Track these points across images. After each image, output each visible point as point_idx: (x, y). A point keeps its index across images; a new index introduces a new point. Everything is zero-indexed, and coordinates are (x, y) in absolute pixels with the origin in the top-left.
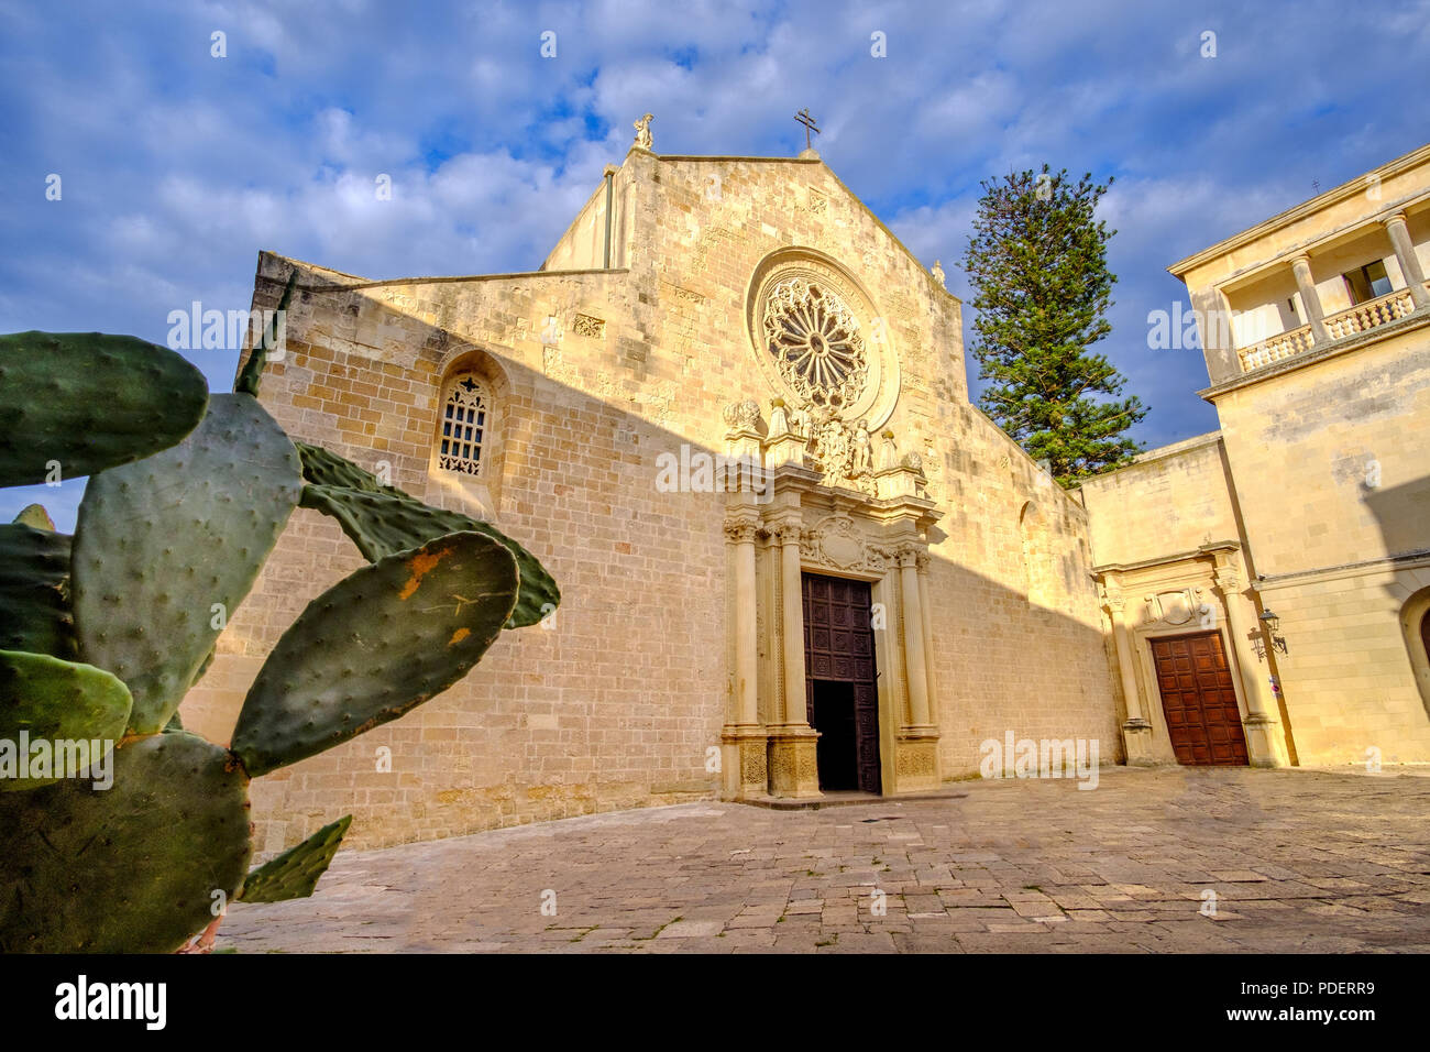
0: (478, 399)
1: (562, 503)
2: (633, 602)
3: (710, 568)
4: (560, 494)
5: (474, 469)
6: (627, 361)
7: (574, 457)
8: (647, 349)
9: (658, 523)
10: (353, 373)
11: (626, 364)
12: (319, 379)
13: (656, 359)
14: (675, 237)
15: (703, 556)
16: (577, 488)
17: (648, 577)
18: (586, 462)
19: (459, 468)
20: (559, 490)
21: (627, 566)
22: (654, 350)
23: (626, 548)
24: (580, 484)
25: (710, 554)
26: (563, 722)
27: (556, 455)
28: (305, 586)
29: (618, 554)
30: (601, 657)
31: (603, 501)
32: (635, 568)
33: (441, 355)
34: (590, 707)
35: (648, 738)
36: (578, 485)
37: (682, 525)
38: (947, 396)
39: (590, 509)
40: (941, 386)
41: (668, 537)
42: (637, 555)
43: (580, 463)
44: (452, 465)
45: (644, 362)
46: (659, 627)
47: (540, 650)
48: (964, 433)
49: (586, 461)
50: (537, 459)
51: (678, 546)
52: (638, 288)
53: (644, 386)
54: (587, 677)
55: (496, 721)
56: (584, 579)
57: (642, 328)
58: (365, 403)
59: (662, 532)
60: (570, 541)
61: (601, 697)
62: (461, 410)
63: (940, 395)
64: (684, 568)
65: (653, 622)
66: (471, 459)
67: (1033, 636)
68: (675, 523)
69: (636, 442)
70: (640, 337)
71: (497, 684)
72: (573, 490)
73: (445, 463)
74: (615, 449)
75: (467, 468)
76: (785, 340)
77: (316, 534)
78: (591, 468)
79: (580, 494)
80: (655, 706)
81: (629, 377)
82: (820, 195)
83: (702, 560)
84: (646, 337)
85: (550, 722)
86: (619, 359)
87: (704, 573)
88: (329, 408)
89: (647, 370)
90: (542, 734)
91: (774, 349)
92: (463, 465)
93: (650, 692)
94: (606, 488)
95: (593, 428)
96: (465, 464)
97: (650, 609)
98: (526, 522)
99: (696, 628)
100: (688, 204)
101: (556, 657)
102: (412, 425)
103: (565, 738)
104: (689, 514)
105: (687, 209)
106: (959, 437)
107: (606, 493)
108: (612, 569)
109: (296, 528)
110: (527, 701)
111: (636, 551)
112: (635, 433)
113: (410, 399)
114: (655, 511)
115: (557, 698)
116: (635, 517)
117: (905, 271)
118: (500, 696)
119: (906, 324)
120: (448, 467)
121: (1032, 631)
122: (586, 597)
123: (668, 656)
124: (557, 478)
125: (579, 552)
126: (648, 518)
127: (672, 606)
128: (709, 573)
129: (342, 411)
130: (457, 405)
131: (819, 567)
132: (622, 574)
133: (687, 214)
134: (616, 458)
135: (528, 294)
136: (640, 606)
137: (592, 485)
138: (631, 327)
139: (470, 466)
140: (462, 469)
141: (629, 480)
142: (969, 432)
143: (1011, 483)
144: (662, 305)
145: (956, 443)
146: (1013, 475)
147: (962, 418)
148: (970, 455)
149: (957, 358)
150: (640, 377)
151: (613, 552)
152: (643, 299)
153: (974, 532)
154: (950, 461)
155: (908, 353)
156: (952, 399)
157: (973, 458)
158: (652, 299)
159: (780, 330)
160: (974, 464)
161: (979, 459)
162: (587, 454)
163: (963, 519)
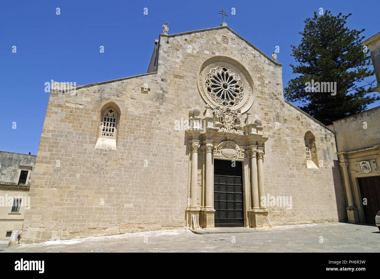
0: (113, 115)
1: (136, 143)
3: (183, 160)
4: (135, 140)
5: (112, 135)
6: (157, 99)
7: (140, 130)
8: (163, 95)
9: (166, 147)
10: (76, 112)
11: (156, 101)
12: (67, 114)
13: (166, 98)
14: (174, 59)
17: (162, 163)
19: (108, 135)
20: (135, 139)
21: (156, 160)
22: (166, 95)
23: (156, 155)
26: (135, 206)
27: (134, 129)
28: (63, 170)
29: (153, 157)
30: (147, 187)
31: (148, 142)
32: (158, 161)
33: (100, 104)
34: (143, 202)
35: (161, 210)
36: (141, 137)
37: (174, 147)
38: (275, 98)
39: (144, 144)
40: (272, 95)
41: (169, 151)
42: (159, 157)
44: (106, 134)
45: (163, 99)
46: (166, 178)
47: (128, 185)
48: (281, 109)
49: (143, 130)
50: (128, 131)
51: (172, 153)
52: (161, 77)
53: (162, 107)
54: (142, 193)
55: (115, 205)
57: (162, 89)
58: (79, 120)
59: (167, 150)
60: (138, 154)
61: (146, 198)
62: (108, 119)
63: (272, 98)
64: (174, 160)
65: (164, 177)
66: (111, 132)
67: (308, 178)
68: (172, 147)
69: (159, 124)
70: (161, 92)
71: (115, 195)
72: (139, 139)
73: (104, 134)
74: (152, 126)
75: (110, 135)
76: (213, 86)
77: (65, 156)
78: (145, 132)
79: (141, 140)
80: (164, 201)
81: (158, 104)
82: (226, 38)
83: (181, 157)
84: (163, 92)
85: (131, 205)
86: (154, 99)
87: (181, 161)
88: (69, 122)
89: (163, 102)
90: (128, 209)
91: (209, 90)
92: (109, 134)
93: (162, 197)
94: (149, 138)
95: (146, 120)
96: (109, 133)
97: (163, 173)
98: (125, 149)
99: (178, 178)
100: (178, 49)
102: (92, 125)
103: (135, 210)
104: (176, 144)
105: (178, 50)
106: (278, 111)
107: (149, 140)
108: (151, 161)
109: (60, 155)
110: (124, 200)
111: (159, 155)
112: (159, 121)
113: (91, 118)
114: (165, 144)
115: (133, 199)
116: (158, 146)
117: (259, 58)
118: (116, 198)
119: (259, 76)
120: (104, 135)
121: (308, 176)
122: (142, 170)
123: (168, 186)
124: (134, 136)
125: (140, 157)
126: (163, 146)
127: (170, 172)
129: (73, 123)
130: (107, 117)
131: (221, 158)
132: (154, 162)
133: (178, 52)
134: (153, 129)
135: (126, 84)
137: (145, 138)
138: (159, 89)
139: (111, 134)
140: (109, 135)
141: (157, 135)
142: (283, 109)
143: (301, 125)
144: (169, 81)
145: (278, 113)
146: (302, 122)
147: (281, 104)
148: (283, 117)
149: (280, 84)
150: (161, 104)
151: (151, 156)
152: (162, 80)
153: (283, 143)
154: (275, 120)
155: (259, 85)
156: (277, 99)
157: (285, 118)
158: (165, 80)
159: (211, 83)
160: (285, 120)
161: (287, 118)
162: (144, 128)
163: (280, 139)
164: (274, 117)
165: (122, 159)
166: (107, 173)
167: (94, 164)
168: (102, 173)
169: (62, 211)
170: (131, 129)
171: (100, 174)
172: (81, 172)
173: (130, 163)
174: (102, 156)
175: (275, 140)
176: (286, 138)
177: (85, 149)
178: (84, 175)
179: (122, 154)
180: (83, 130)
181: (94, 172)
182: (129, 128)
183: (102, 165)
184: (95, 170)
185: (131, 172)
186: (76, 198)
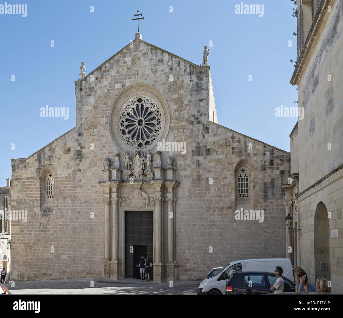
1: (65, 203)
2: (81, 226)
3: (100, 214)
6: (77, 157)
7: (67, 190)
8: (81, 151)
9: (86, 204)
10: (27, 182)
11: (77, 158)
12: (22, 185)
13: (84, 153)
14: (87, 108)
15: (98, 211)
16: (67, 198)
17: (84, 220)
18: (69, 191)
20: (64, 200)
21: (79, 217)
22: (84, 151)
23: (79, 212)
24: (68, 197)
25: (100, 210)
26: (68, 257)
30: (75, 241)
31: (73, 200)
32: (81, 217)
33: (40, 171)
34: (73, 254)
35: (86, 261)
37: (93, 203)
38: (196, 122)
39: (71, 203)
40: (193, 118)
41: (89, 207)
42: (82, 214)
43: (68, 191)
44: (49, 197)
45: (81, 156)
46: (87, 232)
47: (62, 240)
48: (204, 136)
50: (59, 192)
52: (78, 132)
53: (81, 163)
56: (70, 222)
57: (80, 145)
59: (87, 206)
62: (50, 183)
63: (192, 123)
65: (86, 232)
68: (91, 203)
69: (80, 181)
70: (79, 148)
74: (75, 185)
76: (128, 127)
79: (68, 200)
81: (78, 162)
84: (81, 148)
85: (65, 257)
86: (75, 157)
87: (99, 216)
89: (82, 158)
90: (64, 260)
91: (124, 132)
94: (74, 197)
95: (70, 180)
96: (52, 196)
98: (58, 210)
99: (96, 232)
101: (66, 242)
102: (37, 191)
103: (68, 261)
104: (94, 199)
106: (200, 139)
107: (74, 198)
108: (76, 219)
110: (61, 252)
111: (81, 212)
112: (80, 179)
114: (85, 200)
115: (66, 252)
116: (81, 203)
118: (56, 251)
124: (63, 197)
125: (69, 215)
126: (84, 203)
127: (90, 227)
128: (100, 216)
130: (49, 181)
131: (131, 209)
132: (78, 219)
133: (90, 97)
134: (76, 187)
135: (54, 147)
136: (83, 227)
137: (70, 196)
138: (77, 146)
141: (79, 193)
142: (207, 135)
143: (231, 153)
144: (85, 135)
145: (199, 143)
146: (233, 148)
147: (203, 130)
148: (206, 146)
149: (204, 99)
150: (80, 161)
151: (76, 214)
152: (80, 135)
153: (204, 182)
154: (195, 153)
155: (176, 110)
156: (199, 122)
157: (208, 147)
158: (82, 134)
159: (126, 124)
160: (209, 150)
161: (212, 147)
162: (69, 188)
163: (199, 178)
164: (193, 149)
165: (57, 218)
166: (49, 231)
167: (41, 224)
168: (46, 231)
169: (28, 260)
170: (61, 190)
171: (45, 232)
172: (34, 231)
173: (62, 221)
174: (45, 217)
175: (193, 180)
176: (208, 175)
177: (35, 213)
178: (36, 233)
179: (57, 214)
180: (32, 197)
181: (41, 231)
182: (59, 190)
183: (46, 225)
184: (42, 229)
185: (63, 228)
186: (34, 251)
